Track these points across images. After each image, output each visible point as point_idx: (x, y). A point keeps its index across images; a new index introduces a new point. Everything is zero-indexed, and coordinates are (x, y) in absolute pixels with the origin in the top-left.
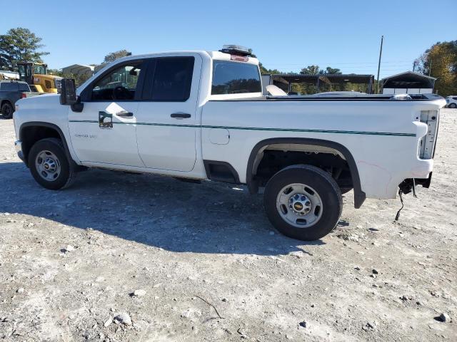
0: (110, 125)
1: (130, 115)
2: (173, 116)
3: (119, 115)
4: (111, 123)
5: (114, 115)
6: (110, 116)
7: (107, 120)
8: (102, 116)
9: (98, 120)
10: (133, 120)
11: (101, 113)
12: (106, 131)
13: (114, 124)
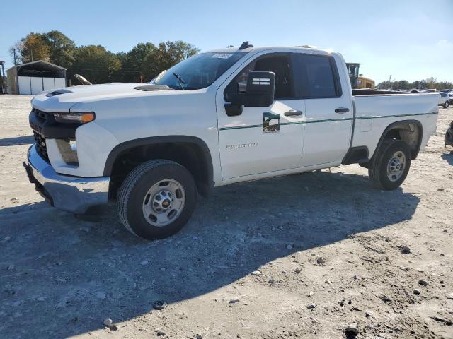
0: (276, 127)
1: (299, 114)
2: (337, 111)
3: (287, 115)
4: (279, 124)
5: (282, 115)
6: (278, 117)
7: (273, 122)
8: (266, 118)
9: (262, 123)
10: (303, 119)
11: (265, 115)
12: (272, 136)
13: (281, 126)
